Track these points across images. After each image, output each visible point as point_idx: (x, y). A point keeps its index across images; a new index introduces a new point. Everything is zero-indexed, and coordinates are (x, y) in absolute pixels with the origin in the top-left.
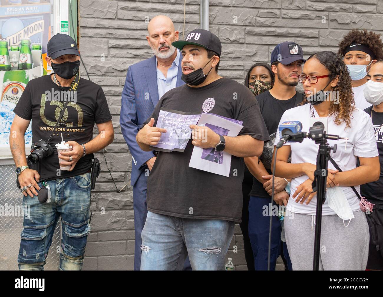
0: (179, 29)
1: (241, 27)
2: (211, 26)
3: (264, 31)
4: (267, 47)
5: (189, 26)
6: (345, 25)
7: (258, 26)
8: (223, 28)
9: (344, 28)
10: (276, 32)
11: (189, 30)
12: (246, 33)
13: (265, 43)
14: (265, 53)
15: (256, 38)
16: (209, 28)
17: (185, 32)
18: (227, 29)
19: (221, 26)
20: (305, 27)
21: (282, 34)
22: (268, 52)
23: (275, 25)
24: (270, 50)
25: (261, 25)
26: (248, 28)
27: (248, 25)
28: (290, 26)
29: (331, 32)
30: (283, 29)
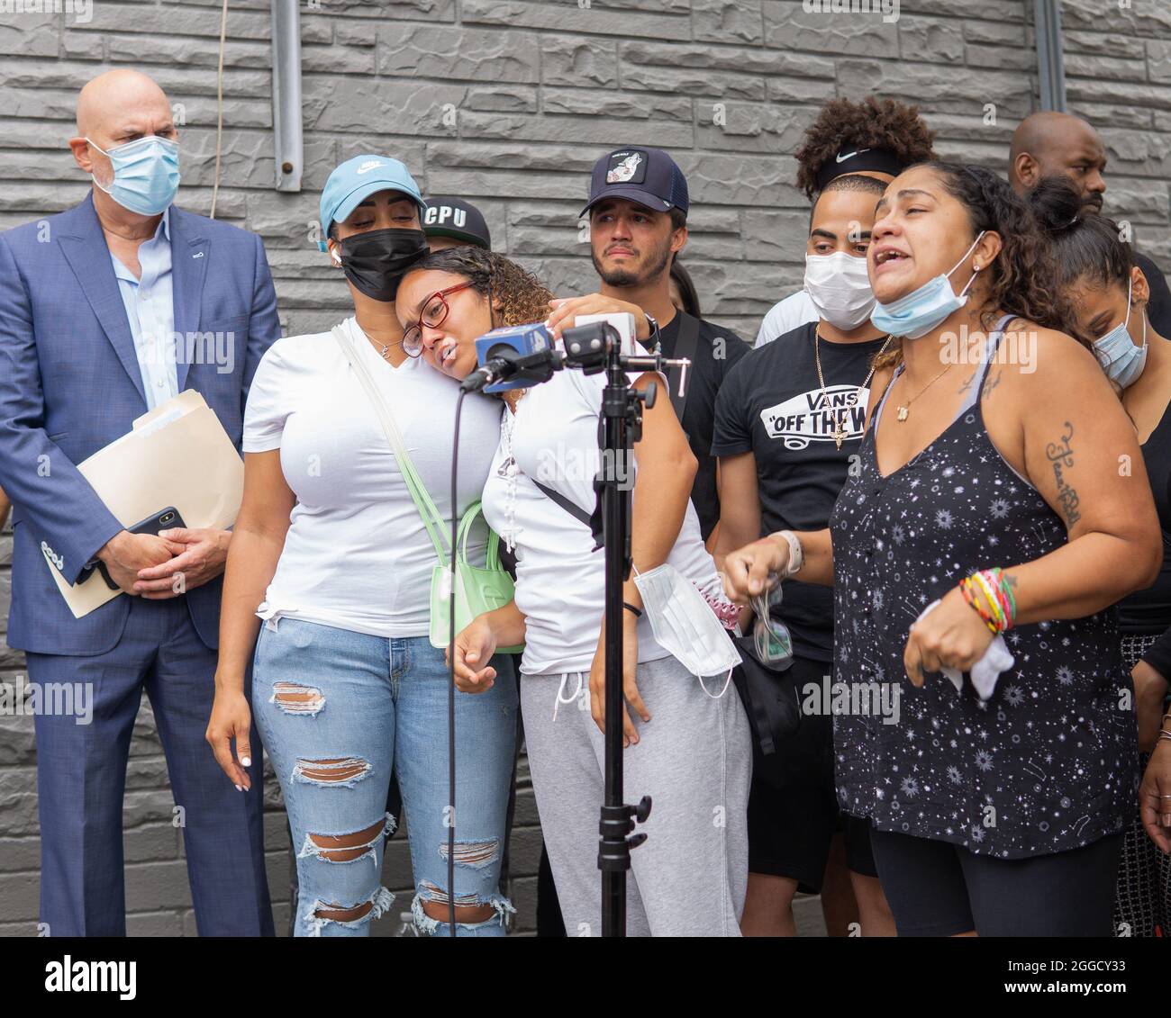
0: (202, 147)
1: (410, 141)
2: (311, 136)
3: (487, 153)
4: (499, 206)
5: (237, 139)
6: (744, 140)
7: (466, 139)
8: (351, 143)
9: (744, 148)
10: (527, 158)
11: (237, 151)
12: (429, 162)
13: (492, 194)
15: (461, 176)
16: (304, 143)
17: (222, 157)
18: (364, 148)
19: (345, 138)
21: (546, 164)
22: (505, 221)
23: (523, 134)
24: (508, 217)
25: (476, 135)
26: (434, 146)
27: (432, 134)
28: (570, 140)
29: (702, 161)
30: (547, 148)
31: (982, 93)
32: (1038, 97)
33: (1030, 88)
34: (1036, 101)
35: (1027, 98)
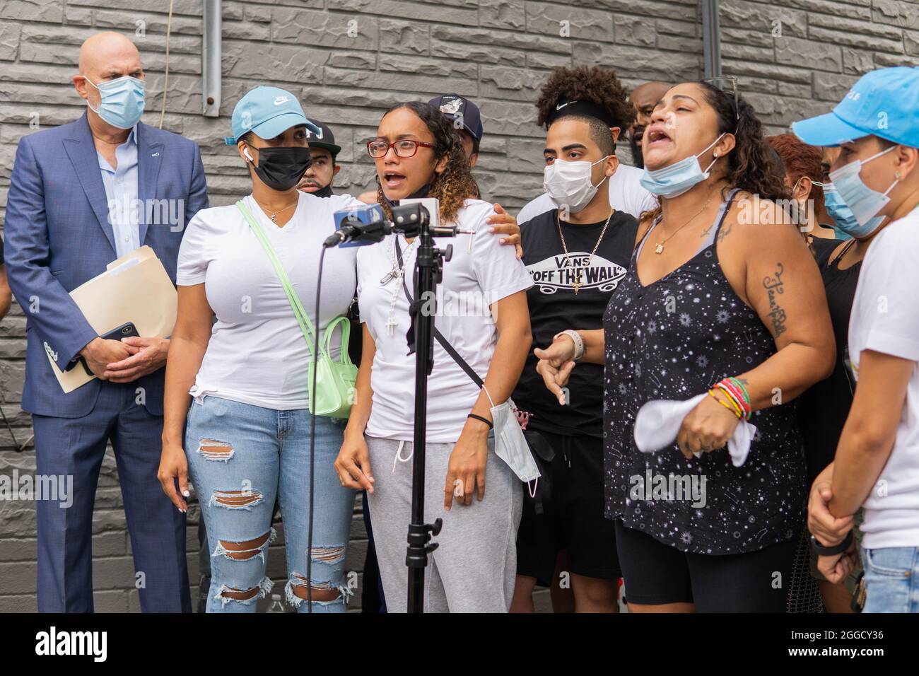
0: (155, 86)
1: (292, 86)
2: (226, 80)
3: (342, 95)
4: (349, 131)
5: (178, 81)
6: (511, 92)
7: (329, 86)
9: (511, 98)
10: (368, 99)
11: (177, 89)
12: (304, 100)
13: (345, 122)
14: (346, 143)
15: (325, 110)
16: (222, 85)
17: (168, 92)
19: (249, 82)
20: (429, 91)
21: (380, 103)
22: (353, 141)
23: (366, 84)
24: (356, 138)
25: (334, 83)
26: (307, 89)
27: (306, 82)
28: (397, 88)
29: (483, 105)
30: (382, 93)
31: (667, 66)
32: (703, 70)
33: (698, 65)
34: (702, 73)
35: (696, 71)
